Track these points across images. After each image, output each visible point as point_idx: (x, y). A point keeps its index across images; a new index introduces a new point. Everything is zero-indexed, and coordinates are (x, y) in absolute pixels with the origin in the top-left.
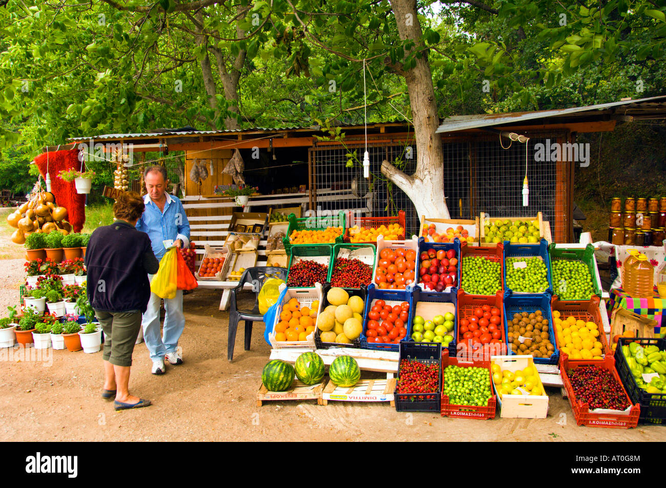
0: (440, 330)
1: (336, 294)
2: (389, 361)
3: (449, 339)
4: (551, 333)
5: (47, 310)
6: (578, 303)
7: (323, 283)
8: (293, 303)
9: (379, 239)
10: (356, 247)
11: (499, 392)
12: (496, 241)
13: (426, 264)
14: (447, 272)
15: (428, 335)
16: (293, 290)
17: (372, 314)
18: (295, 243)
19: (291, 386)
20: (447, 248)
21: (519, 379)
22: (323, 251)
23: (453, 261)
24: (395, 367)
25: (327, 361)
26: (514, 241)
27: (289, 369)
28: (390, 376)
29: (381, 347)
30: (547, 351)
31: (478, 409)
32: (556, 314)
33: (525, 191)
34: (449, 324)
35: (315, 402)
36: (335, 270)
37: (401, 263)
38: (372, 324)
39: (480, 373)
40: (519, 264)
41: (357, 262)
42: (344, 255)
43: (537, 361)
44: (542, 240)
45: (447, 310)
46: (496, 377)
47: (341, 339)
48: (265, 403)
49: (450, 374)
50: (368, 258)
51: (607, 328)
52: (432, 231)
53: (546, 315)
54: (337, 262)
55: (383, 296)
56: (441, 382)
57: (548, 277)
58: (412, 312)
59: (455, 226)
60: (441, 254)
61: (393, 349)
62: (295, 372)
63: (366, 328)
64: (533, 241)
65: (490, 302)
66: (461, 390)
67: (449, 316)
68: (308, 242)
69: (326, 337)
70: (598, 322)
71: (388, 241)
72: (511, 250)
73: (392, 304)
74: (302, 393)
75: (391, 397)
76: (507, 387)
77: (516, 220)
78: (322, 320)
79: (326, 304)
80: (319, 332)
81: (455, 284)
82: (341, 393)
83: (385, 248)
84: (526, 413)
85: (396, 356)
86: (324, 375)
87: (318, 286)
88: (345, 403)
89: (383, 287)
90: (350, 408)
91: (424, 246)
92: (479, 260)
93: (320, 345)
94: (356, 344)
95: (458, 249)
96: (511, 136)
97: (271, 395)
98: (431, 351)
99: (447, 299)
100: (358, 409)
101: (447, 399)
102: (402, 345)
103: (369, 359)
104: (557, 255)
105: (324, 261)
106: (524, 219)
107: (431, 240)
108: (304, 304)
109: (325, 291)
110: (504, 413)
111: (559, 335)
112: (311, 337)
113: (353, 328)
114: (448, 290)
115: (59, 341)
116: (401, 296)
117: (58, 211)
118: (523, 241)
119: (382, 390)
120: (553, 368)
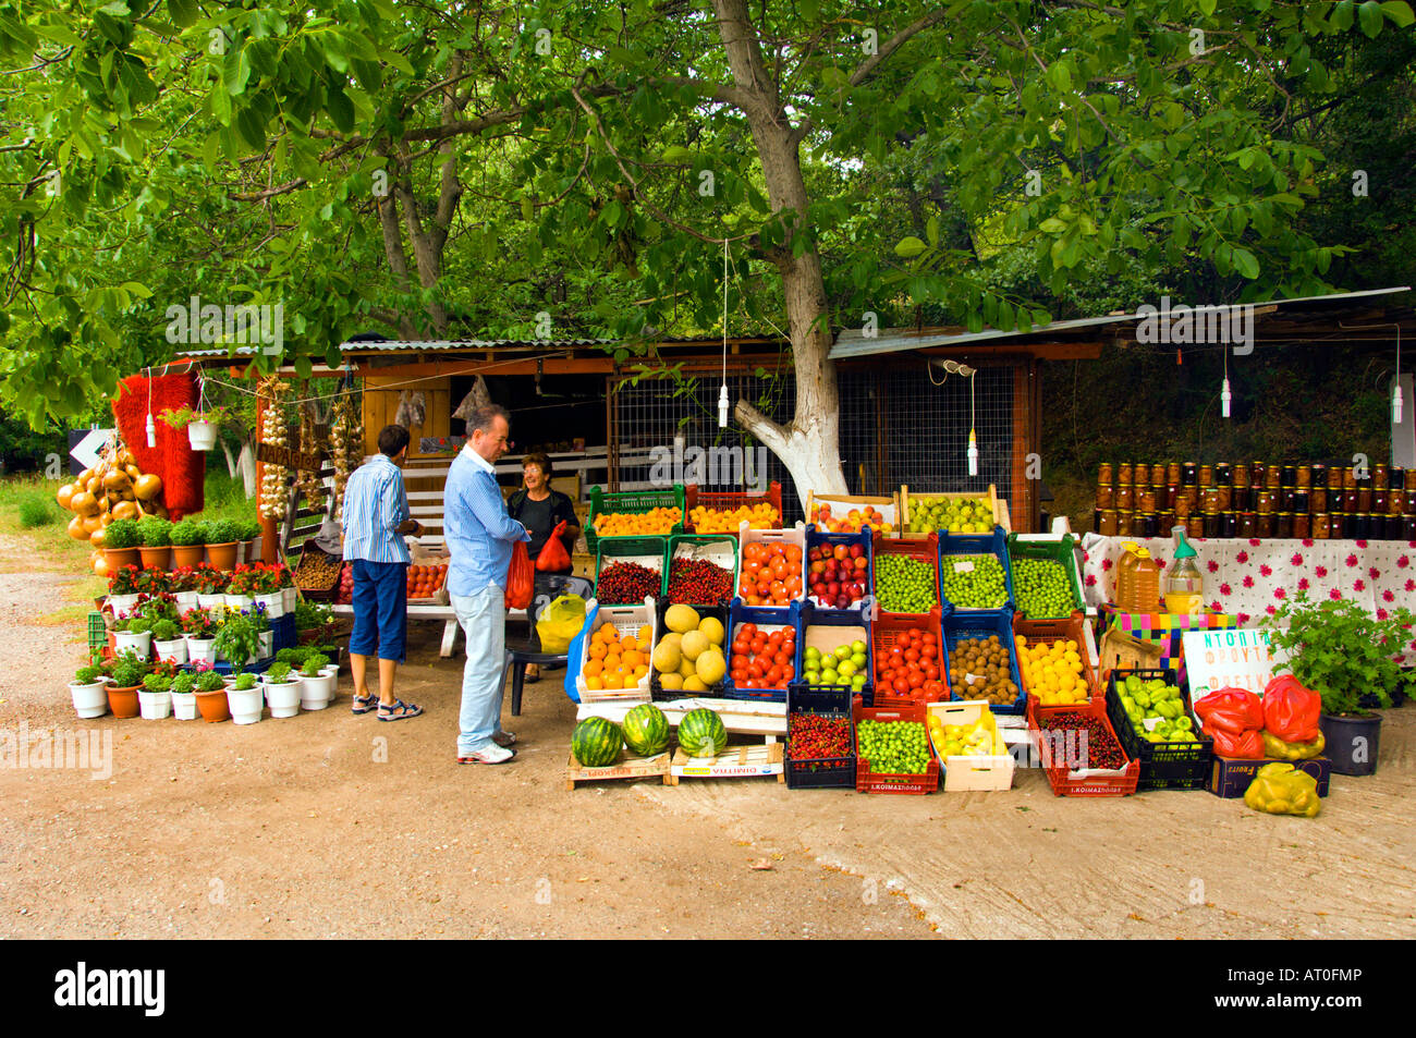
0: (846, 668)
1: (678, 614)
2: (770, 717)
3: (861, 680)
4: (1014, 670)
6: (1052, 624)
7: (657, 596)
8: (608, 630)
9: (743, 526)
10: (705, 540)
11: (942, 755)
12: (927, 530)
13: (818, 566)
14: (852, 579)
15: (828, 676)
16: (607, 609)
17: (739, 645)
18: (604, 534)
19: (618, 760)
20: (850, 541)
22: (650, 546)
23: (860, 562)
24: (782, 726)
25: (674, 719)
26: (954, 529)
27: (615, 731)
28: (770, 740)
29: (755, 695)
30: (1008, 693)
31: (913, 778)
32: (1020, 640)
33: (972, 452)
34: (859, 658)
35: (658, 780)
36: (673, 579)
37: (779, 565)
38: (739, 661)
39: (910, 729)
40: (963, 565)
41: (707, 565)
42: (685, 553)
43: (997, 709)
44: (997, 528)
45: (856, 638)
46: (935, 734)
47: (692, 684)
48: (579, 784)
49: (866, 731)
50: (724, 559)
51: (1094, 660)
52: (824, 513)
53: (1006, 642)
54: (676, 565)
55: (753, 616)
56: (853, 742)
57: (1008, 584)
58: (800, 642)
59: (860, 506)
60: (840, 551)
61: (777, 697)
62: (625, 738)
63: (731, 668)
64: (983, 530)
65: (921, 623)
66: (886, 751)
67: (859, 647)
68: (624, 532)
69: (669, 682)
70: (1083, 651)
71: (757, 530)
72: (952, 545)
73: (769, 630)
74: (636, 767)
75: (778, 769)
76: (951, 746)
77: (955, 498)
78: (660, 655)
79: (663, 630)
80: (657, 673)
81: (866, 597)
82: (701, 765)
83: (750, 542)
84: (981, 783)
85: (781, 708)
86: (668, 741)
87: (650, 602)
88: (706, 781)
89: (753, 602)
90: (714, 788)
91: (815, 539)
92: (900, 560)
93: (659, 693)
94: (717, 690)
95: (866, 542)
96: (946, 365)
97: (588, 773)
98: (835, 699)
99: (854, 620)
100: (727, 788)
101: (867, 764)
102: (792, 690)
103: (739, 714)
104: (1021, 551)
105: (652, 563)
106: (969, 496)
107: (824, 528)
108: (625, 631)
109: (661, 611)
110: (949, 785)
111: (1026, 670)
112: (645, 681)
113: (711, 665)
114: (856, 606)
116: (782, 617)
117: (145, 482)
118: (967, 530)
119: (764, 759)
120: (1018, 720)
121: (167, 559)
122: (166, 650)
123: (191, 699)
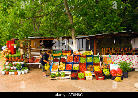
0: (77, 68)
1: (61, 63)
3: (78, 69)
4: (93, 68)
5: (10, 68)
6: (97, 64)
7: (59, 61)
8: (54, 65)
9: (67, 55)
10: (64, 56)
11: (86, 76)
12: (85, 55)
13: (75, 58)
14: (78, 60)
15: (75, 69)
16: (54, 63)
17: (67, 66)
18: (54, 56)
19: (55, 77)
20: (78, 56)
21: (89, 74)
22: (59, 57)
23: (79, 58)
24: (71, 74)
25: (60, 73)
26: (88, 55)
27: (55, 74)
28: (70, 75)
29: (68, 71)
30: (92, 70)
31: (83, 78)
32: (94, 65)
33: (89, 47)
34: (78, 67)
35: (59, 79)
36: (61, 60)
37: (71, 58)
38: (67, 68)
39: (83, 74)
40: (88, 58)
41: (64, 58)
42: (62, 57)
43: (91, 72)
44: (92, 54)
45: (78, 65)
46: (85, 74)
47: (62, 70)
48: (51, 80)
49: (79, 74)
50: (66, 58)
51: (101, 67)
52: (75, 53)
53: (92, 65)
54: (61, 58)
55: (68, 63)
56: (77, 75)
57: (93, 60)
58: (73, 66)
59: (79, 52)
60: (77, 57)
61: (70, 71)
62: (56, 75)
63: (66, 68)
65: (84, 64)
66: (80, 76)
67: (78, 66)
68: (56, 55)
69: (60, 70)
70: (100, 66)
71: (69, 55)
72: (87, 56)
73: (70, 65)
74: (57, 78)
75: (70, 78)
76: (87, 75)
77: (88, 52)
78: (59, 67)
79: (59, 65)
80: (59, 69)
81: (79, 61)
83: (68, 56)
84: (89, 79)
86: (60, 75)
87: (58, 62)
88: (63, 79)
89: (68, 62)
90: (64, 80)
91: (74, 56)
92: (83, 58)
93: (59, 71)
94: (64, 70)
95: (79, 56)
96: (87, 39)
97: (52, 78)
98: (76, 71)
99: (78, 63)
100: (65, 80)
101: (78, 77)
102: (72, 70)
103: (66, 73)
104: (94, 57)
105: (59, 58)
107: (75, 55)
108: (56, 65)
109: (59, 63)
110: (86, 79)
111: (94, 68)
113: (64, 68)
114: (78, 62)
115: (13, 73)
116: (71, 63)
117: (9, 51)
118: (89, 55)
119: (69, 77)
120: (93, 73)
121: (12, 59)
122: (11, 68)
123: (14, 72)
